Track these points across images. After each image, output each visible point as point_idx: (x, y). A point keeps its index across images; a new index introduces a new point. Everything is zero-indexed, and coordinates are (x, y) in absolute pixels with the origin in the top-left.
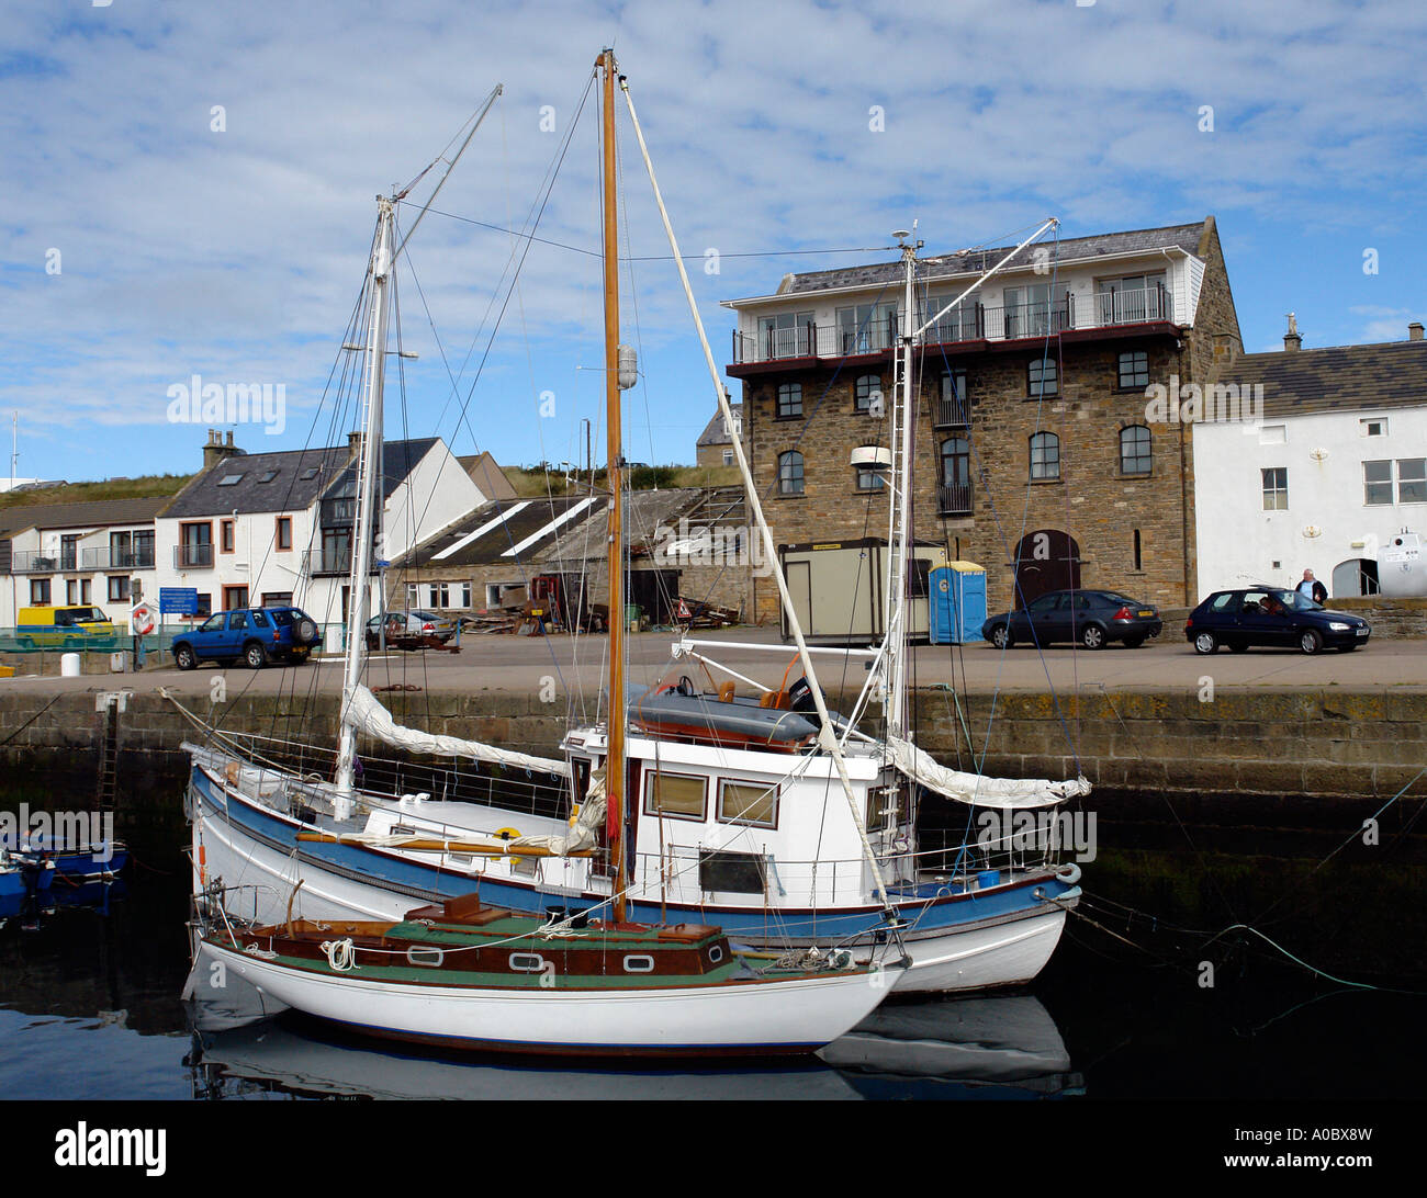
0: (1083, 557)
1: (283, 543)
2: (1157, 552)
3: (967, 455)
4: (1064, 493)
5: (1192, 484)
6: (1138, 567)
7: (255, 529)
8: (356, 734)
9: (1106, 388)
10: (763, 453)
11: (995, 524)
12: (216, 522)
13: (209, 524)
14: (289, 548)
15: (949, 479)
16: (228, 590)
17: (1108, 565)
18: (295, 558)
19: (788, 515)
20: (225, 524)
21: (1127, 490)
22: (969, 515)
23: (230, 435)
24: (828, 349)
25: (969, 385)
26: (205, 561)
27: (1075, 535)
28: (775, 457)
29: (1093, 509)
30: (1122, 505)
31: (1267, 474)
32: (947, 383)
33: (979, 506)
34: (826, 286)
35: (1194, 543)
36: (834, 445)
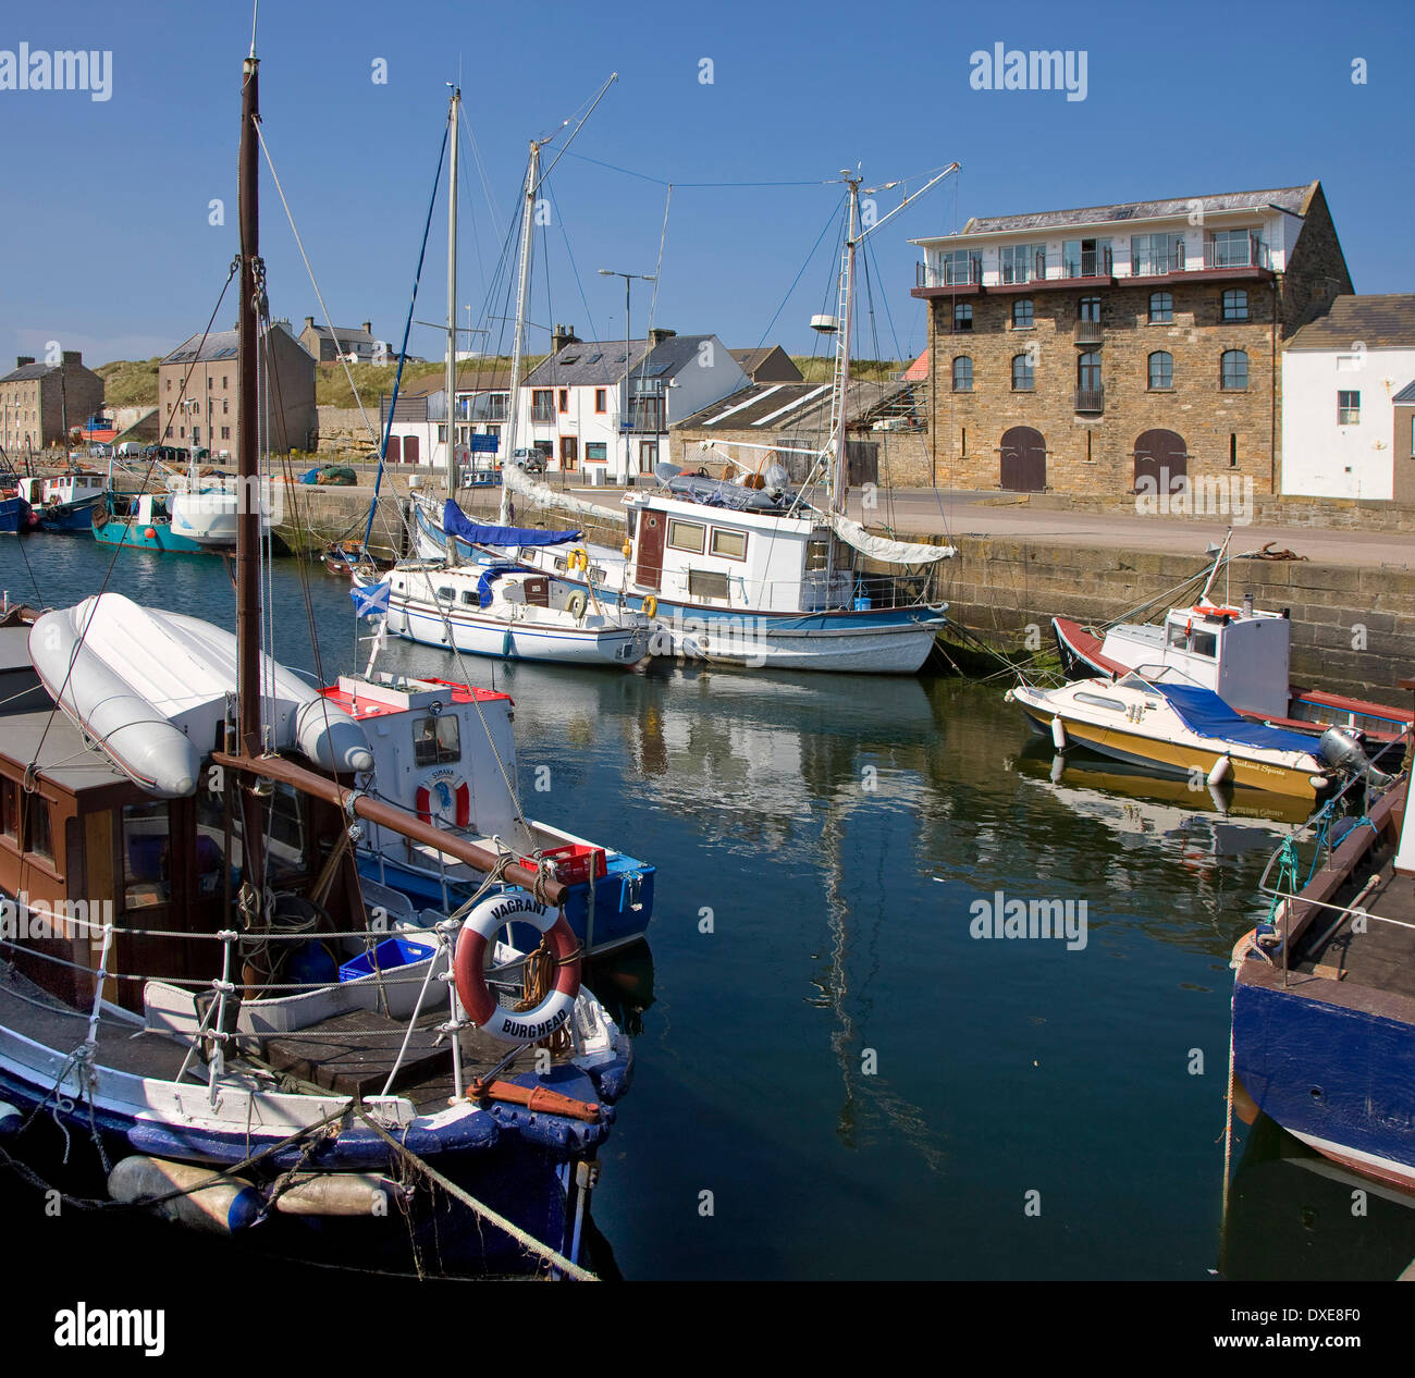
0: (1189, 452)
1: (600, 408)
2: (1249, 453)
3: (1100, 366)
4: (1175, 401)
5: (1280, 400)
6: (1233, 463)
7: (582, 396)
9: (1211, 318)
10: (942, 357)
11: (1121, 422)
12: (557, 391)
13: (552, 391)
14: (604, 411)
15: (1085, 384)
16: (564, 439)
17: (1208, 460)
18: (607, 418)
19: (960, 406)
20: (562, 391)
21: (1226, 401)
22: (1100, 414)
23: (572, 328)
24: (991, 279)
25: (1102, 311)
26: (549, 418)
27: (1184, 435)
28: (951, 361)
29: (1200, 415)
30: (1223, 413)
31: (1343, 396)
32: (1085, 308)
33: (1107, 407)
35: (1280, 446)
36: (996, 353)
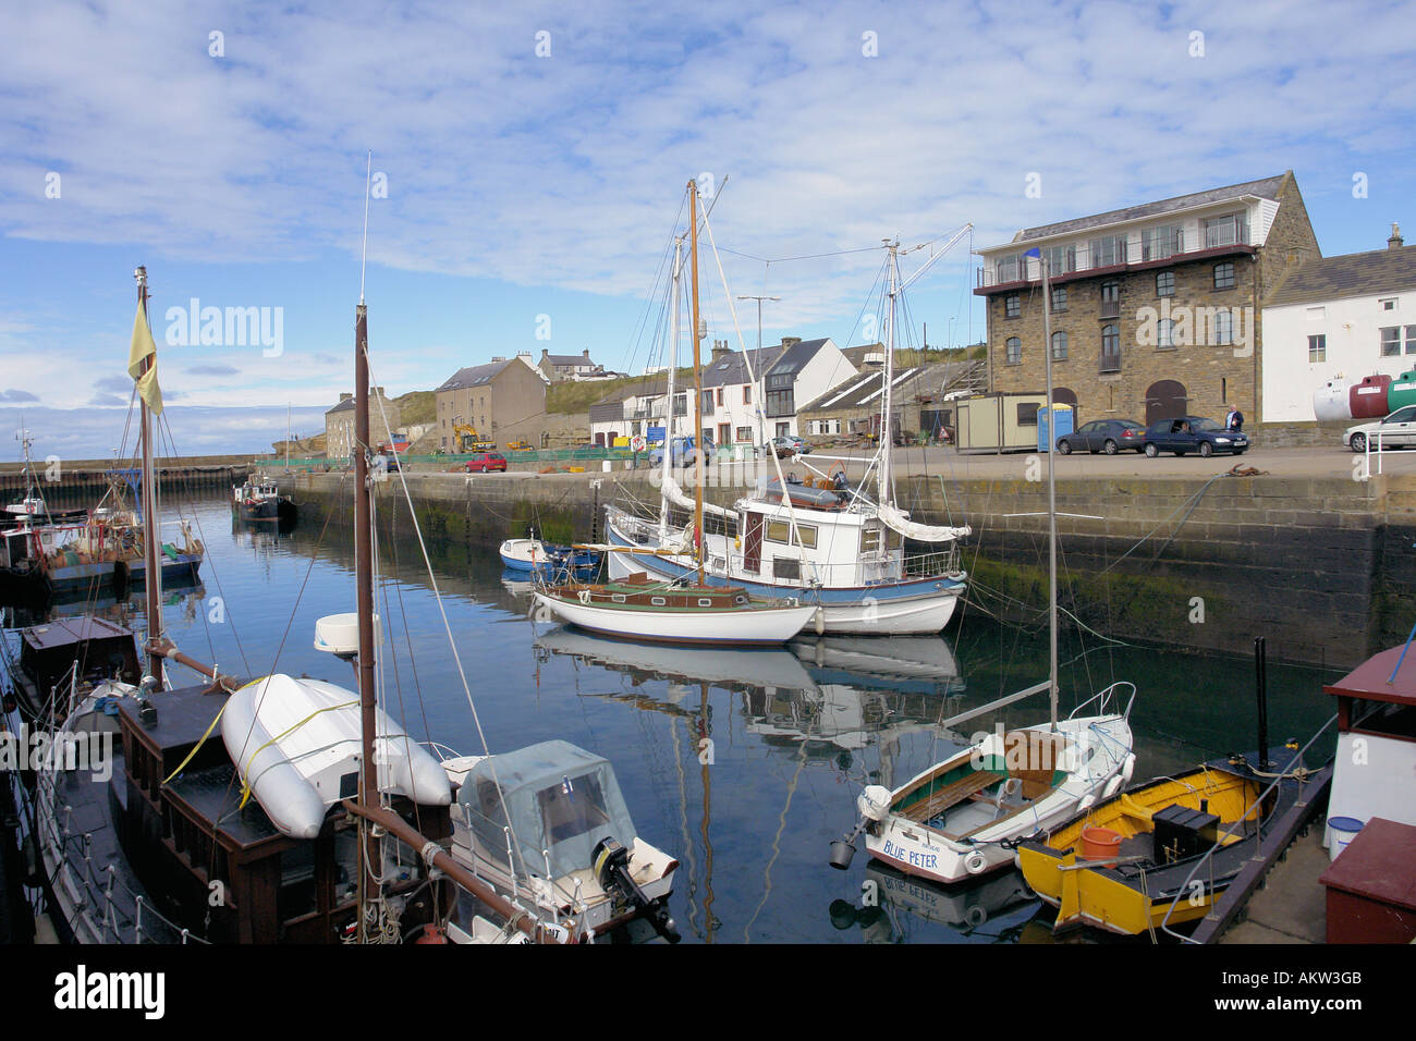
0: (1189, 396)
1: (747, 401)
2: (1236, 392)
3: (1118, 335)
4: (1177, 357)
5: (1261, 348)
6: (1224, 402)
7: (733, 393)
8: (668, 500)
9: (1205, 288)
10: (998, 339)
11: (1135, 377)
12: (715, 389)
13: (711, 391)
14: (750, 403)
15: (1107, 348)
16: (721, 426)
17: (1204, 401)
18: (752, 408)
19: (1012, 376)
20: (719, 390)
21: (1218, 353)
22: (1117, 372)
23: (726, 342)
25: (1120, 292)
26: (710, 411)
27: (1184, 383)
28: (1004, 342)
29: (1196, 366)
30: (1215, 362)
31: (1312, 340)
32: (1106, 291)
33: (1125, 366)
34: (1041, 236)
35: (1261, 385)
36: (1038, 333)
